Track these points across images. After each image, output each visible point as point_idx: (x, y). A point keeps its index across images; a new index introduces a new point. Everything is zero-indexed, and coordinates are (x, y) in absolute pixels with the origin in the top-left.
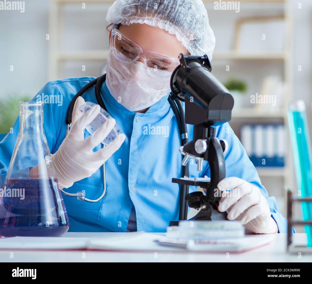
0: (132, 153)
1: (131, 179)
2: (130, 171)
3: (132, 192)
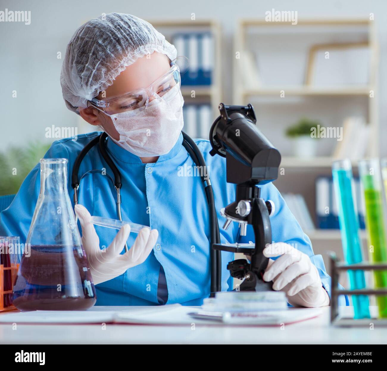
3: (158, 252)
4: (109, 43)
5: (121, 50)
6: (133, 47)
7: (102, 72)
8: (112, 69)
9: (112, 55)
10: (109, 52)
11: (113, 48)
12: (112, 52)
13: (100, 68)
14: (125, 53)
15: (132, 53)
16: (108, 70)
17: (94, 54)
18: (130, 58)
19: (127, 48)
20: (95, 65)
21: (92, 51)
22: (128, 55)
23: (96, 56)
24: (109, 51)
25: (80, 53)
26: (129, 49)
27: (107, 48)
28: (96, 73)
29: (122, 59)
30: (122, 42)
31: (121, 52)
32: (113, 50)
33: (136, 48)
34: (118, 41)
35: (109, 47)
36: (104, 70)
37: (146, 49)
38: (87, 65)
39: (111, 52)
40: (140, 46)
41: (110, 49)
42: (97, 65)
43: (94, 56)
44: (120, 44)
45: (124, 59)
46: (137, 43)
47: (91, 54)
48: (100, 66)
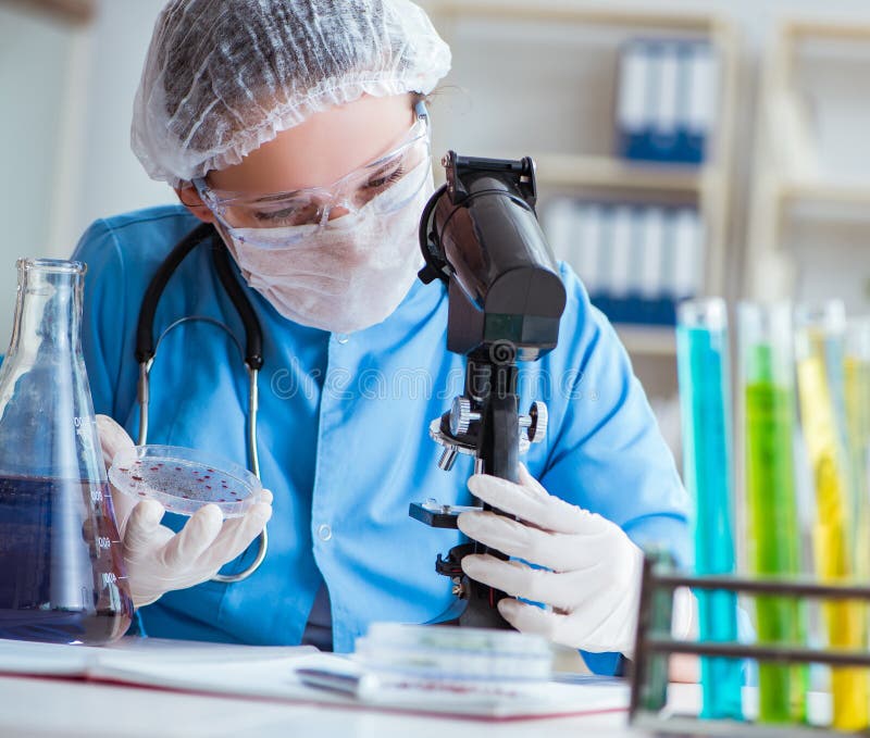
0: (325, 433)
1: (321, 508)
2: (319, 485)
3: (322, 546)
4: (246, 58)
5: (272, 84)
6: (307, 79)
7: (218, 132)
8: (244, 127)
9: (249, 94)
10: (241, 83)
11: (253, 75)
12: (250, 86)
13: (213, 120)
14: (283, 93)
15: (301, 95)
16: (235, 127)
17: (205, 76)
18: (292, 108)
19: (288, 81)
20: (202, 109)
21: (203, 68)
22: (290, 101)
23: (210, 86)
24: (243, 80)
25: (176, 61)
26: (294, 82)
27: (237, 73)
28: (201, 131)
29: (273, 108)
30: (280, 60)
31: (272, 88)
32: (252, 80)
33: (315, 84)
34: (271, 57)
35: (243, 69)
36: (222, 126)
37: (340, 86)
38: (184, 101)
39: (247, 84)
40: (327, 76)
41: (244, 76)
42: (207, 111)
43: (205, 83)
44: (273, 66)
45: (277, 110)
46: (319, 69)
47: (198, 75)
48: (214, 114)
